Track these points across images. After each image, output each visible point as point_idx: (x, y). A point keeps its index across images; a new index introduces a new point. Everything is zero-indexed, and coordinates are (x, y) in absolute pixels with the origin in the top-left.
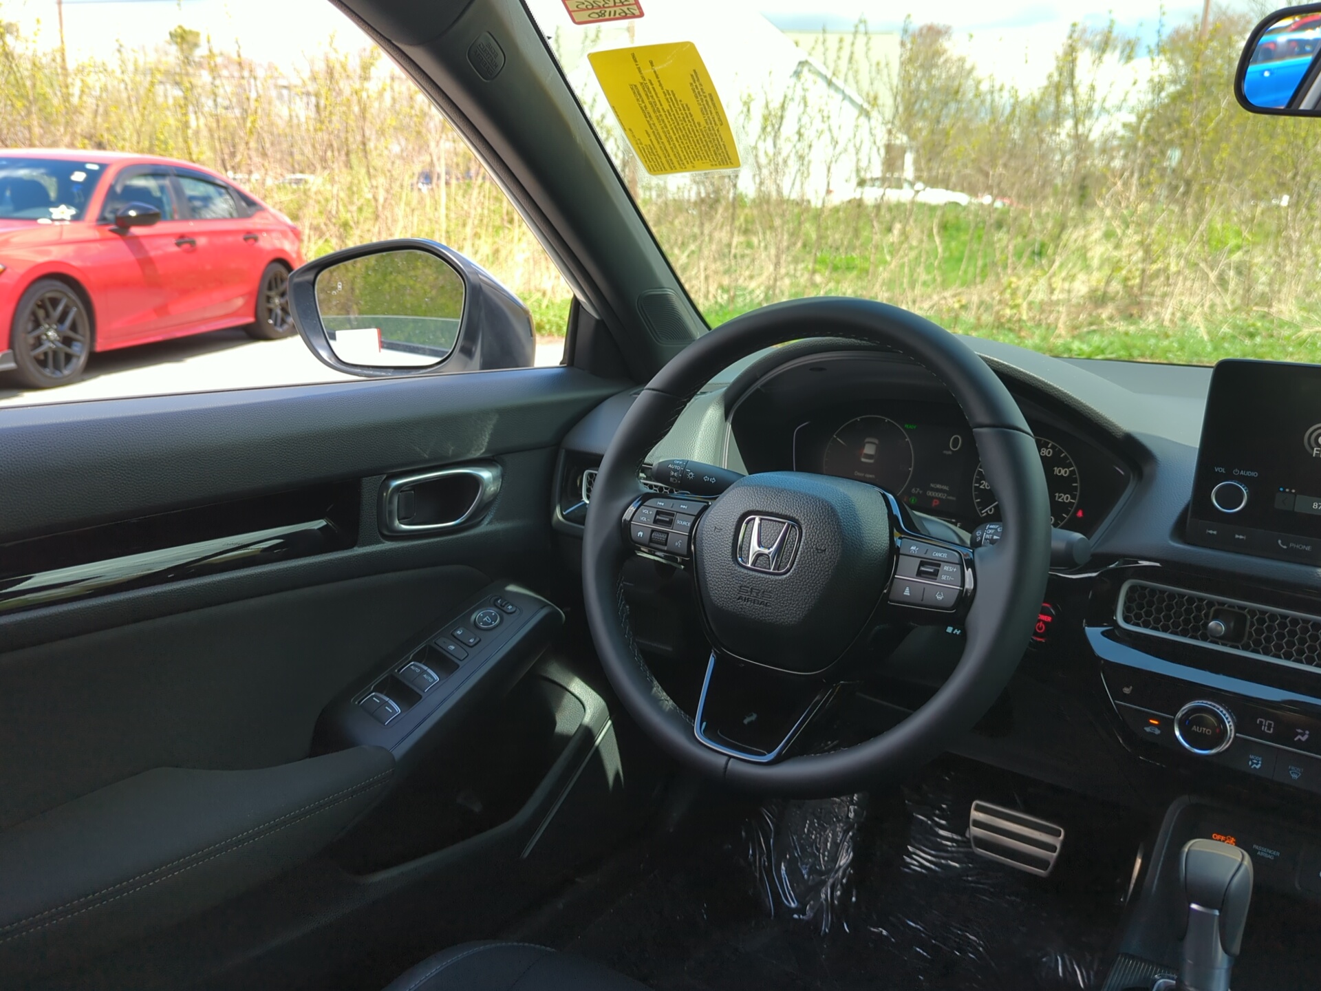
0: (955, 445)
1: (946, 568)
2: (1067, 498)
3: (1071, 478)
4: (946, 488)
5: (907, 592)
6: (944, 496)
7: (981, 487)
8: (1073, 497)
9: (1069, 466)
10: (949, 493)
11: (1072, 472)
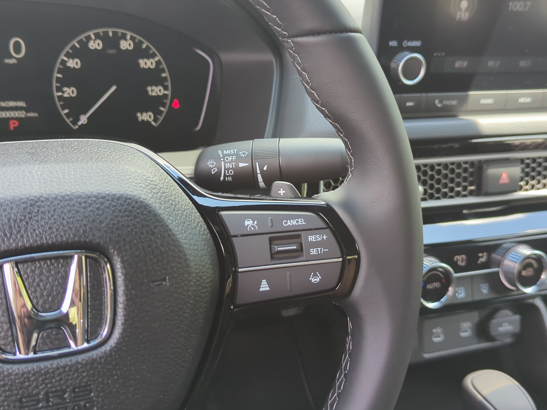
0: (17, 49)
1: (312, 238)
2: (160, 90)
3: (158, 69)
4: (22, 104)
5: (264, 287)
6: (22, 114)
7: (66, 95)
8: (166, 88)
9: (153, 56)
10: (26, 110)
11: (158, 63)
